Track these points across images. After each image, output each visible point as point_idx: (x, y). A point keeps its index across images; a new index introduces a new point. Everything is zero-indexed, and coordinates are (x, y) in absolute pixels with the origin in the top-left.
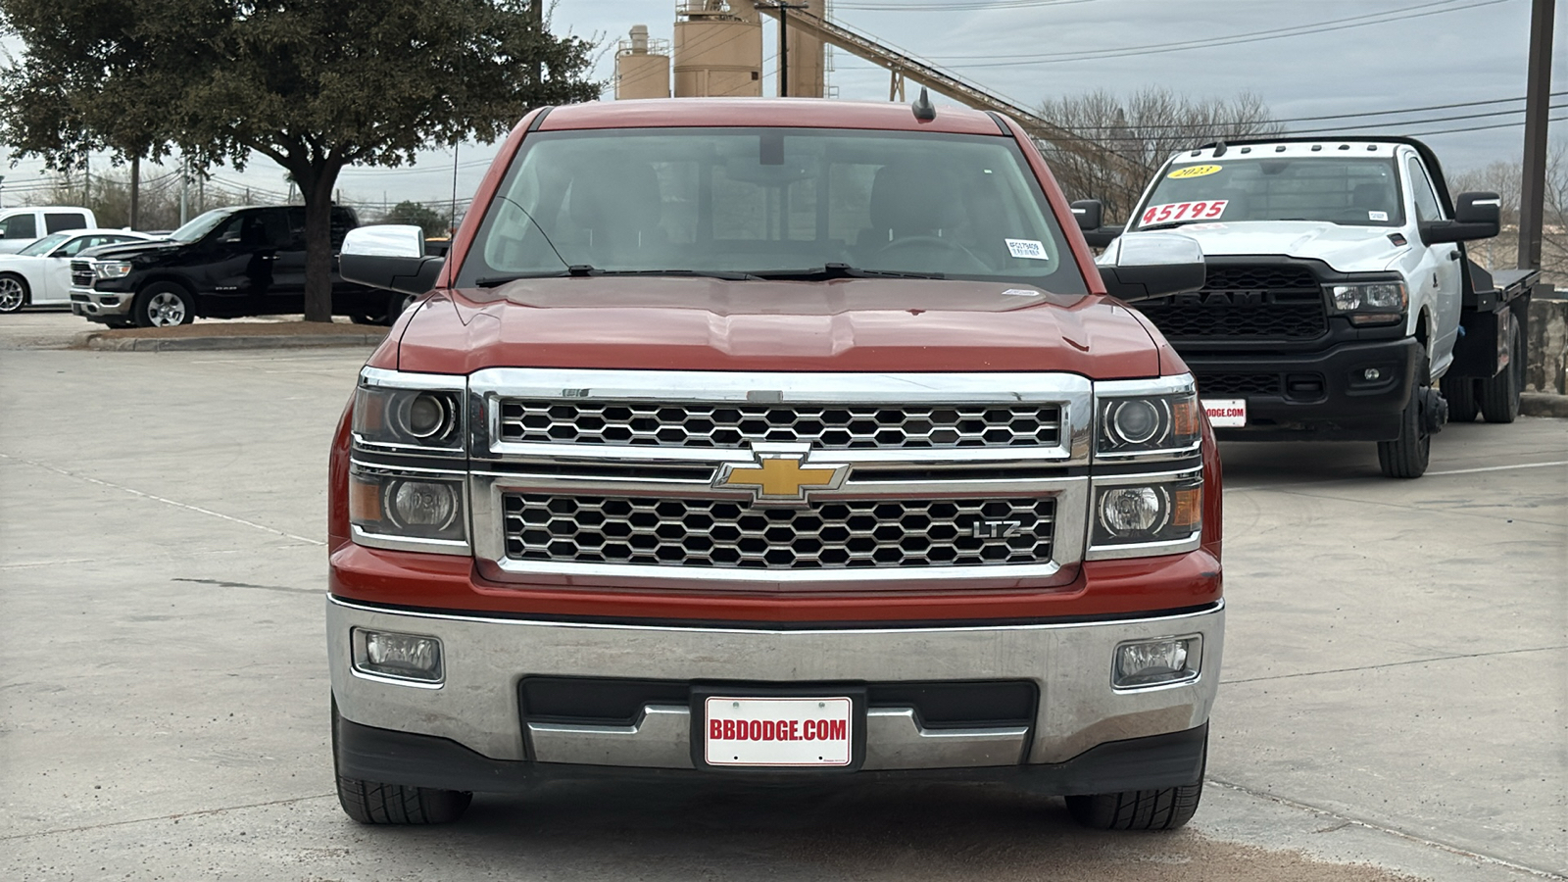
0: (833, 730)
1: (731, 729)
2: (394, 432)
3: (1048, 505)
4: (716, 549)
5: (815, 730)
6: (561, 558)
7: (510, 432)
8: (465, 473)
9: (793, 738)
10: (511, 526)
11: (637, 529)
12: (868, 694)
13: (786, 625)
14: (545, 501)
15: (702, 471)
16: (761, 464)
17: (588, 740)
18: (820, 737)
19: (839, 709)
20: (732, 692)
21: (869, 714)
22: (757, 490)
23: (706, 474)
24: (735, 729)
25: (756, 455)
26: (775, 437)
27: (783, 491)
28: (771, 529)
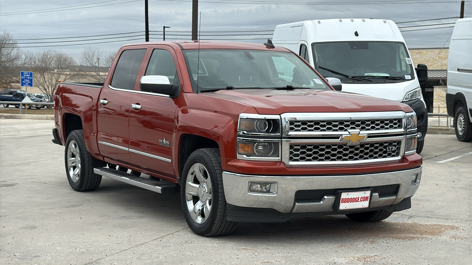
0: (365, 199)
1: (346, 200)
2: (257, 130)
3: (399, 143)
4: (338, 157)
5: (362, 199)
6: (302, 160)
7: (292, 129)
8: (280, 140)
9: (358, 201)
10: (291, 153)
11: (321, 152)
12: (373, 189)
13: (358, 174)
14: (299, 146)
15: (337, 137)
16: (351, 135)
17: (310, 206)
18: (363, 201)
19: (368, 194)
20: (345, 191)
21: (373, 194)
22: (350, 141)
23: (338, 138)
24: (347, 200)
25: (349, 133)
26: (352, 128)
27: (355, 142)
28: (350, 151)
